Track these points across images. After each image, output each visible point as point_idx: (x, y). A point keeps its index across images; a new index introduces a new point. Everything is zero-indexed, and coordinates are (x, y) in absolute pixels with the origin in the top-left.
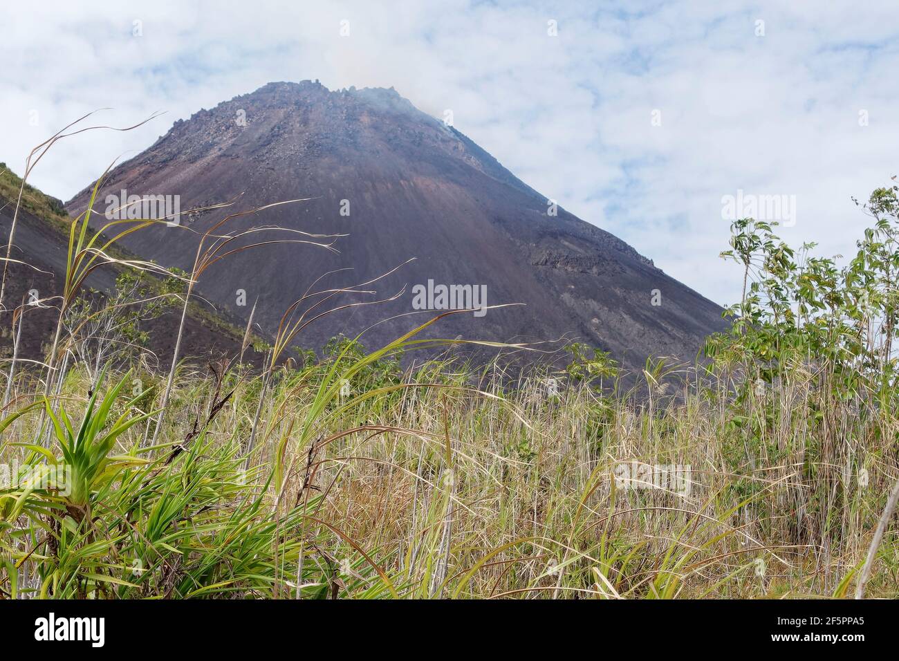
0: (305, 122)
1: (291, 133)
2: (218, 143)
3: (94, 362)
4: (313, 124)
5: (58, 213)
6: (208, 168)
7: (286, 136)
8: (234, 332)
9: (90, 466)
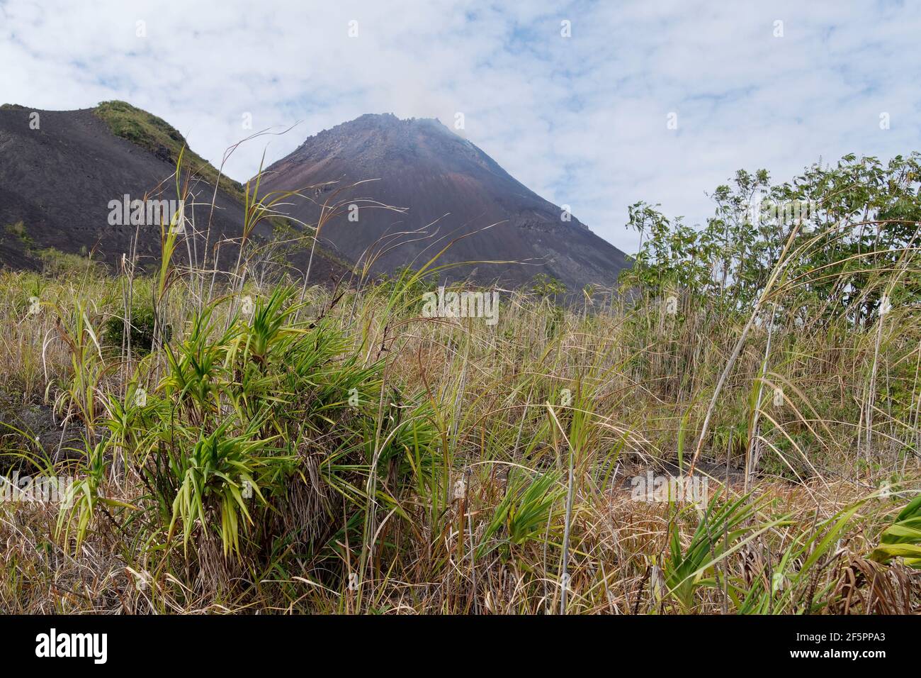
0: (385, 138)
1: (376, 144)
2: (333, 150)
3: (260, 277)
4: (389, 139)
5: (239, 191)
6: (328, 164)
7: (373, 147)
8: (341, 263)
9: (268, 333)
